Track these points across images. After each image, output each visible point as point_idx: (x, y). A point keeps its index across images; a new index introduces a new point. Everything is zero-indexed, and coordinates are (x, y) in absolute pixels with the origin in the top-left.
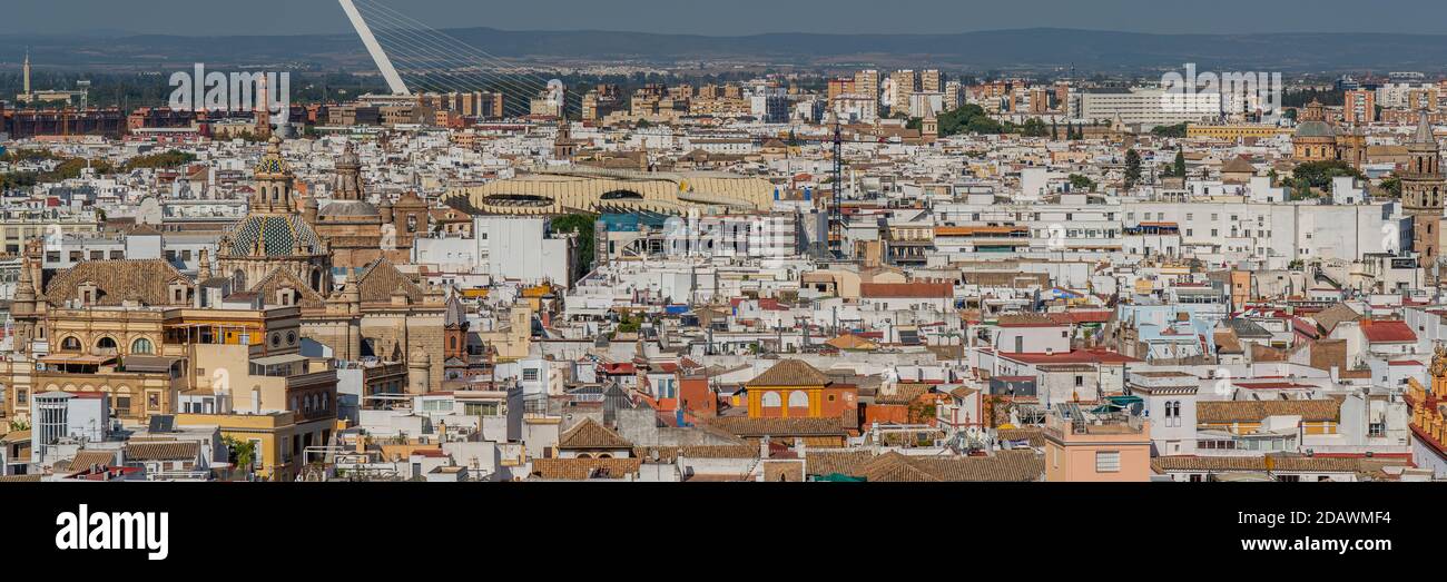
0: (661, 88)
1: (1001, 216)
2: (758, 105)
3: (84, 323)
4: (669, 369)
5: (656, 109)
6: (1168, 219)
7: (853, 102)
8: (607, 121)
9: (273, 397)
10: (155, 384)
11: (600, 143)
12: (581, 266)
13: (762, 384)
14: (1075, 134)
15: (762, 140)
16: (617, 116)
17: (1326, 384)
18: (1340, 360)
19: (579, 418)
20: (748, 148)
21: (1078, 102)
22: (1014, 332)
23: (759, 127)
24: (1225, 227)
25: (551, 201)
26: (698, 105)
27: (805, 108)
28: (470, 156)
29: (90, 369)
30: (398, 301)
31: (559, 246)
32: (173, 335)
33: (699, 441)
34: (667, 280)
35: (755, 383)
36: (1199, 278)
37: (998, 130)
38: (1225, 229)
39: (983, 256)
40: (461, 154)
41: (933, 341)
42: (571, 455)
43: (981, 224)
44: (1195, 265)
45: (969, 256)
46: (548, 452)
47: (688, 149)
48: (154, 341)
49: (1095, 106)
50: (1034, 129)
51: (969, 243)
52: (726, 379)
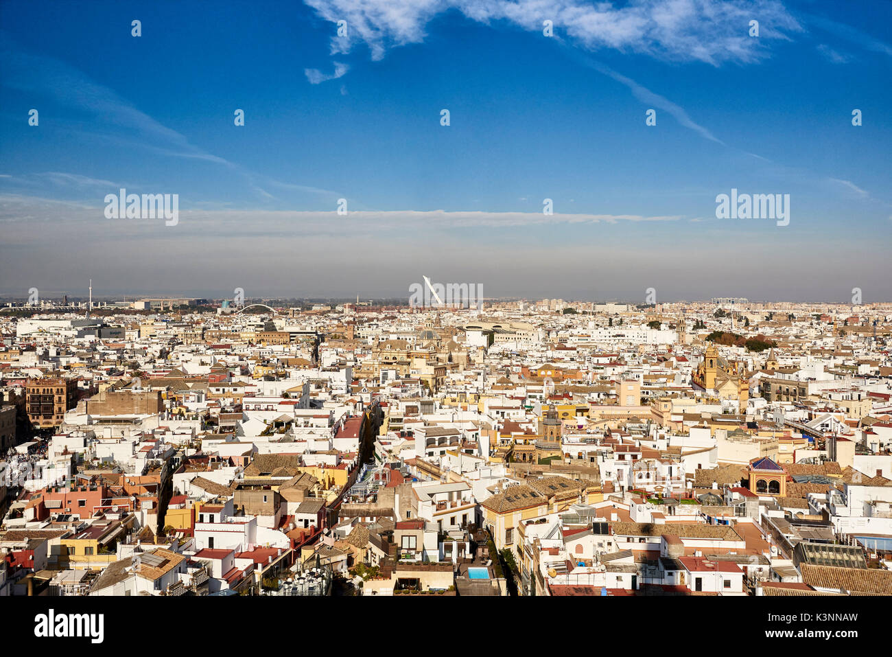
0: (498, 302)
1: (584, 332)
2: (521, 307)
3: (389, 353)
4: (518, 365)
5: (498, 307)
6: (623, 333)
7: (543, 306)
8: (487, 310)
9: (431, 370)
10: (405, 367)
11: (487, 315)
12: (491, 342)
13: (541, 369)
14: (594, 314)
15: (523, 315)
16: (490, 309)
17: (669, 372)
18: (672, 366)
19: (501, 376)
20: (521, 317)
21: (594, 307)
22: (596, 358)
23: (521, 312)
24: (636, 335)
25: (481, 328)
26: (507, 307)
27: (532, 308)
28: (459, 318)
29: (391, 364)
30: (456, 349)
31: (485, 338)
32: (408, 357)
33: (528, 382)
34: (511, 346)
35: (539, 369)
36: (632, 347)
37: (576, 313)
38: (636, 336)
39: (580, 341)
40: (456, 317)
41: (578, 360)
42: (500, 384)
43: (580, 334)
44: (631, 344)
45: (577, 341)
46: (494, 384)
47: (507, 317)
48: (405, 357)
49: (599, 308)
50: (584, 313)
51: (577, 338)
52: (532, 368)
